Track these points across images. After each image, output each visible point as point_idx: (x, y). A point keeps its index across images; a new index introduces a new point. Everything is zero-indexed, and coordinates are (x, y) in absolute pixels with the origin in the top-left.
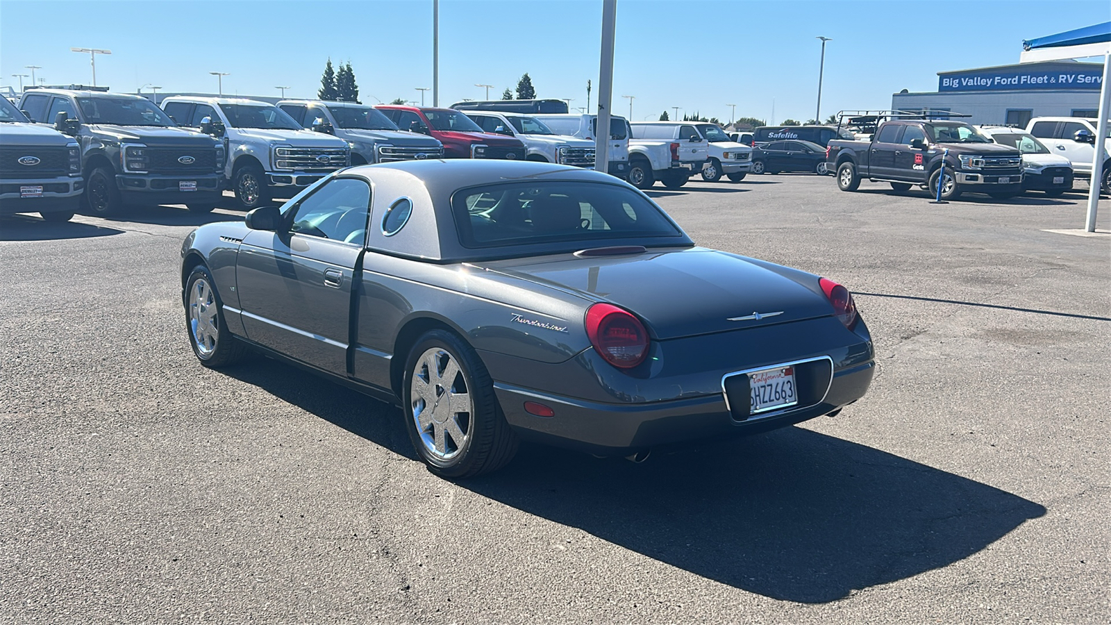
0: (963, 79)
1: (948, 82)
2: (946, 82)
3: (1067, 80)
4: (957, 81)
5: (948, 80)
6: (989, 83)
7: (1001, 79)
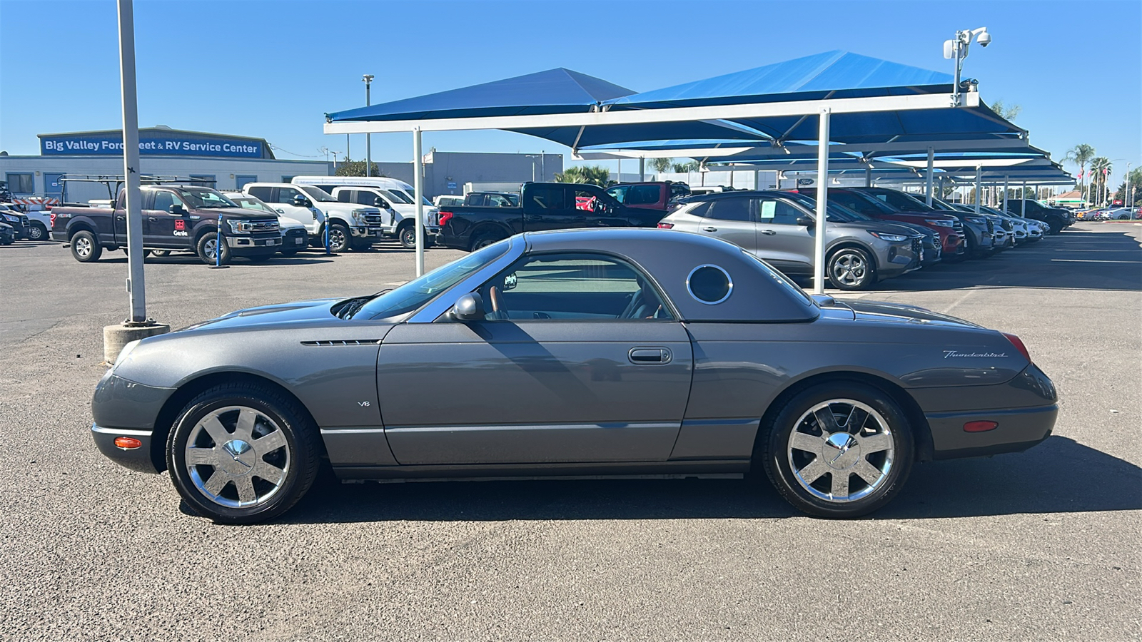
0: (67, 142)
1: (51, 145)
2: (49, 145)
3: (173, 146)
4: (61, 144)
5: (51, 143)
6: (97, 147)
7: (108, 144)
